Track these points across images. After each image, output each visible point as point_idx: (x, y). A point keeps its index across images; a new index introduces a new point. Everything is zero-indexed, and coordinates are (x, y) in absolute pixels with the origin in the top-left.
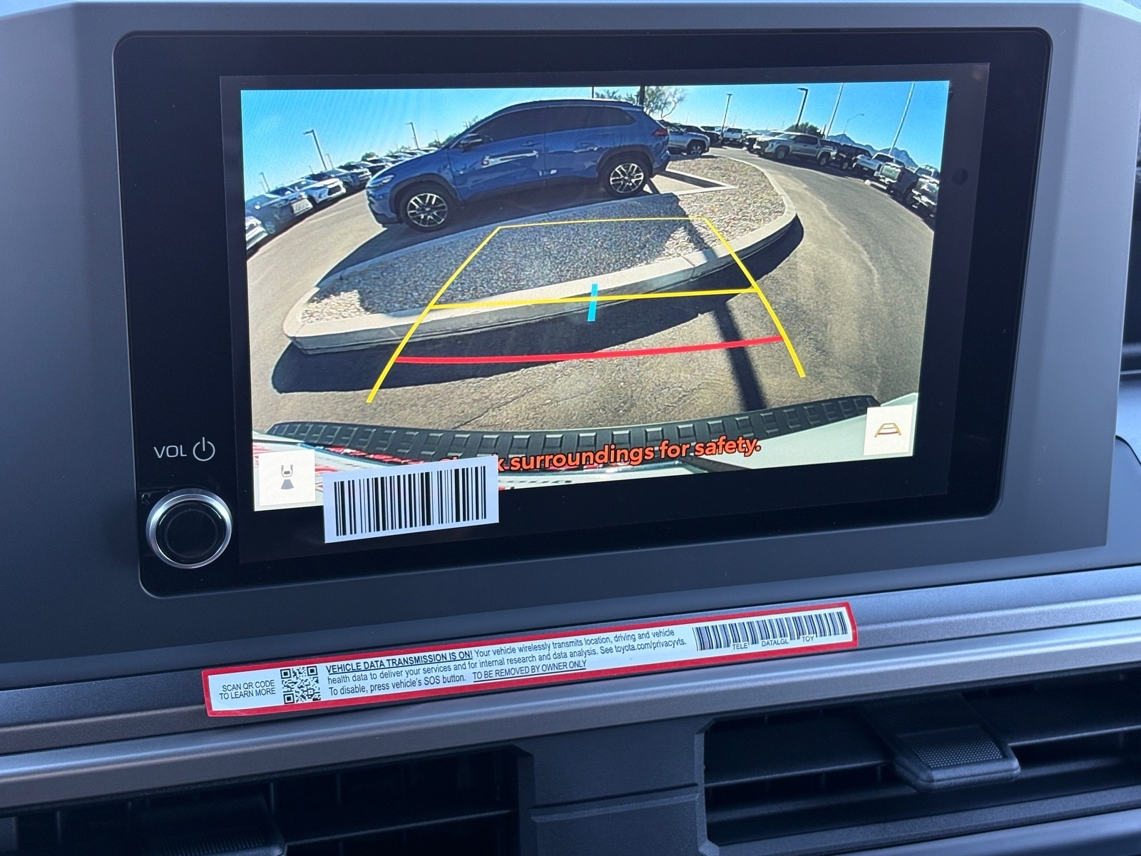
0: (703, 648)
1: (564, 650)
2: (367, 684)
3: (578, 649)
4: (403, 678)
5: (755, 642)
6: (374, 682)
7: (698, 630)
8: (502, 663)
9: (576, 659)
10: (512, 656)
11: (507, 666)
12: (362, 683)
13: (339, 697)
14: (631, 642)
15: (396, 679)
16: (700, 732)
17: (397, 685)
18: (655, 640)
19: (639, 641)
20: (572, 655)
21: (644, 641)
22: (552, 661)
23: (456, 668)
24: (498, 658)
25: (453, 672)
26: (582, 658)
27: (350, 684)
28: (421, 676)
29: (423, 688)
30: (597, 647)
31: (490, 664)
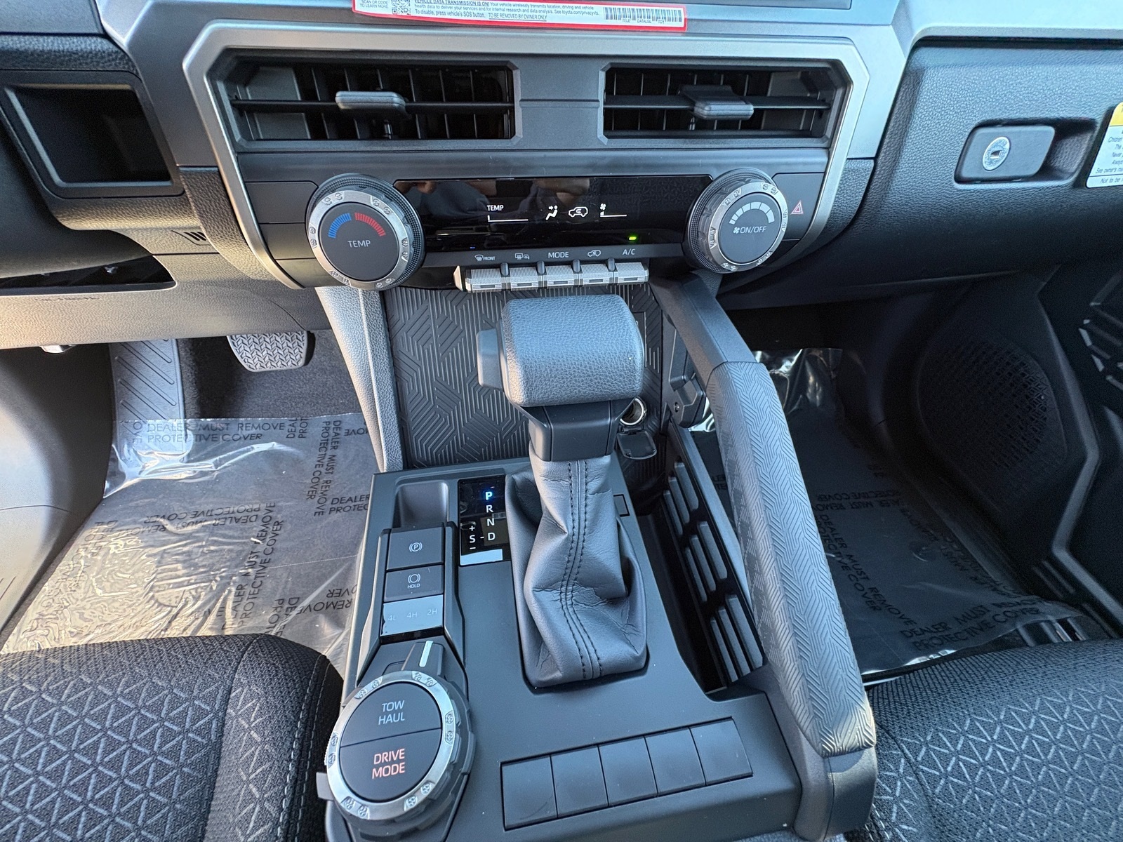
0: (607, 18)
1: (536, 8)
2: (435, 10)
3: (543, 9)
4: (453, 10)
5: (634, 19)
6: (438, 10)
7: (606, 9)
8: (504, 10)
9: (542, 14)
10: (509, 8)
11: (506, 12)
12: (432, 10)
13: (420, 15)
14: (571, 10)
15: (449, 10)
16: (602, 70)
17: (449, 14)
18: (584, 10)
19: (575, 10)
20: (540, 11)
21: (578, 10)
22: (530, 13)
23: (480, 9)
24: (502, 7)
25: (478, 11)
26: (545, 14)
27: (426, 9)
28: (462, 11)
29: (463, 18)
30: (553, 10)
31: (497, 10)
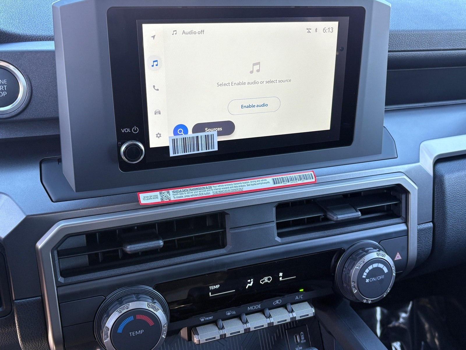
0: (275, 184)
1: (237, 185)
2: (184, 195)
3: (241, 185)
4: (193, 193)
5: (288, 182)
6: (185, 195)
7: (273, 179)
8: (220, 189)
9: (240, 188)
10: (223, 187)
11: (221, 190)
12: (182, 195)
13: (176, 199)
14: (255, 183)
15: (191, 194)
16: (274, 207)
17: (192, 196)
18: (262, 182)
19: (257, 183)
20: (239, 186)
21: (259, 182)
22: (234, 188)
23: (208, 191)
24: (219, 188)
25: (207, 192)
26: (242, 187)
27: (179, 196)
28: (198, 193)
29: (199, 196)
30: (246, 184)
31: (217, 189)
